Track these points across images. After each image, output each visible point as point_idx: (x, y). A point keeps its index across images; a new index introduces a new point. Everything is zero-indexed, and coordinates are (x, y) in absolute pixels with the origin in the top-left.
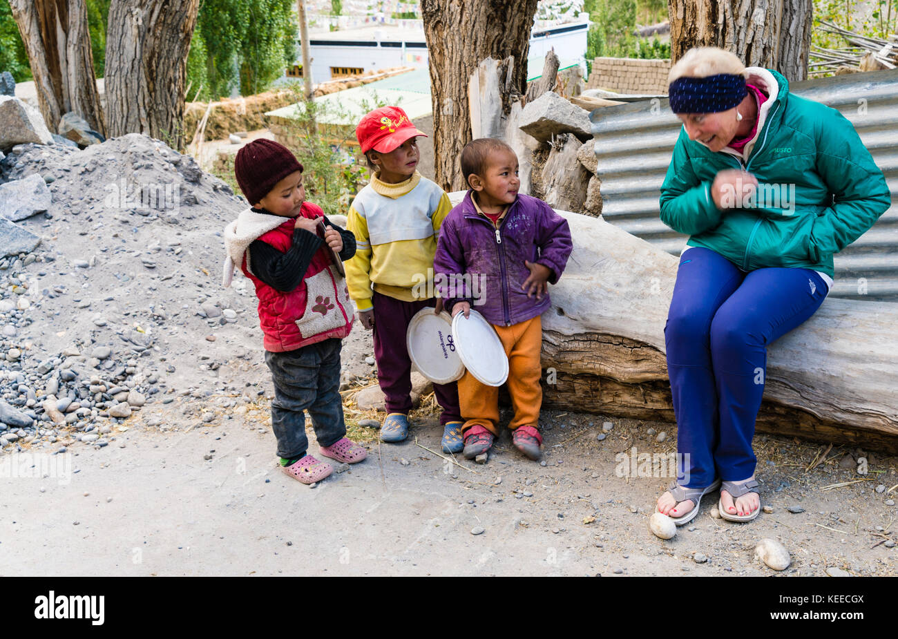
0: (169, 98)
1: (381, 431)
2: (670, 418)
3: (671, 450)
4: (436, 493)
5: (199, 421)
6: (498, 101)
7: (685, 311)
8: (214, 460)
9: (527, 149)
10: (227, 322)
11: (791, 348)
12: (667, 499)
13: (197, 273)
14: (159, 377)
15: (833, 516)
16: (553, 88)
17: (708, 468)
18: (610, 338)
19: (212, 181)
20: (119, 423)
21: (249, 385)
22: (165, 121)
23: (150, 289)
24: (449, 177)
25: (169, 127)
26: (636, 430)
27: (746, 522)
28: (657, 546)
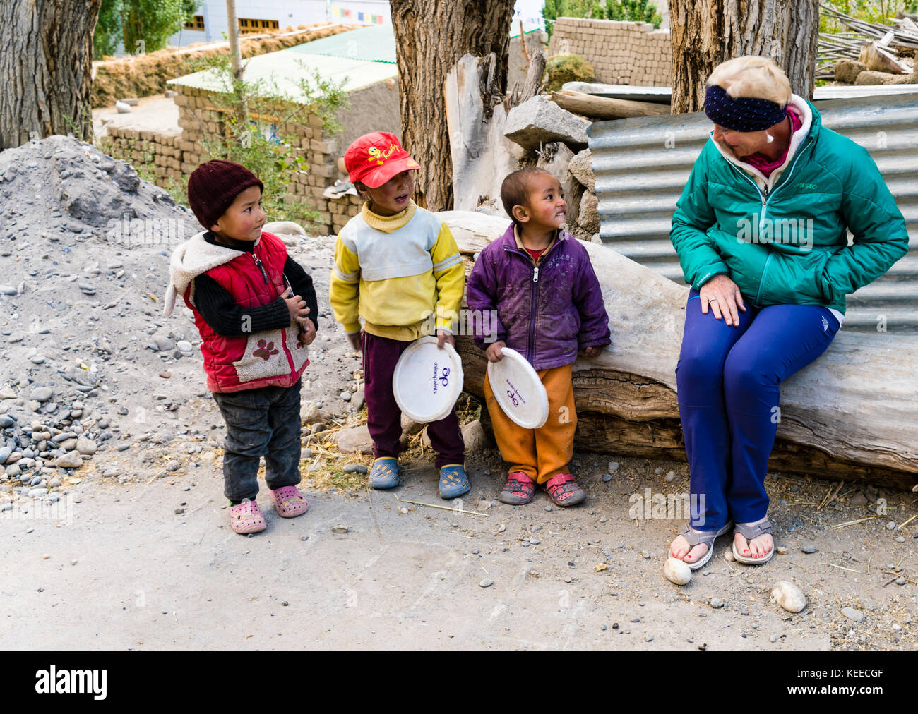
0: (73, 79)
1: (370, 477)
2: (678, 456)
3: (681, 491)
4: (437, 544)
5: (163, 471)
6: (478, 103)
7: (698, 351)
8: (187, 514)
9: (512, 157)
10: (182, 356)
11: (804, 386)
12: (680, 543)
13: (144, 299)
14: (111, 420)
15: (846, 555)
16: (540, 89)
17: (721, 510)
18: (616, 374)
19: (151, 190)
20: (70, 475)
21: (214, 428)
22: (68, 105)
23: (92, 319)
24: (422, 185)
25: (73, 112)
26: (644, 471)
27: (760, 565)
28: (672, 592)
